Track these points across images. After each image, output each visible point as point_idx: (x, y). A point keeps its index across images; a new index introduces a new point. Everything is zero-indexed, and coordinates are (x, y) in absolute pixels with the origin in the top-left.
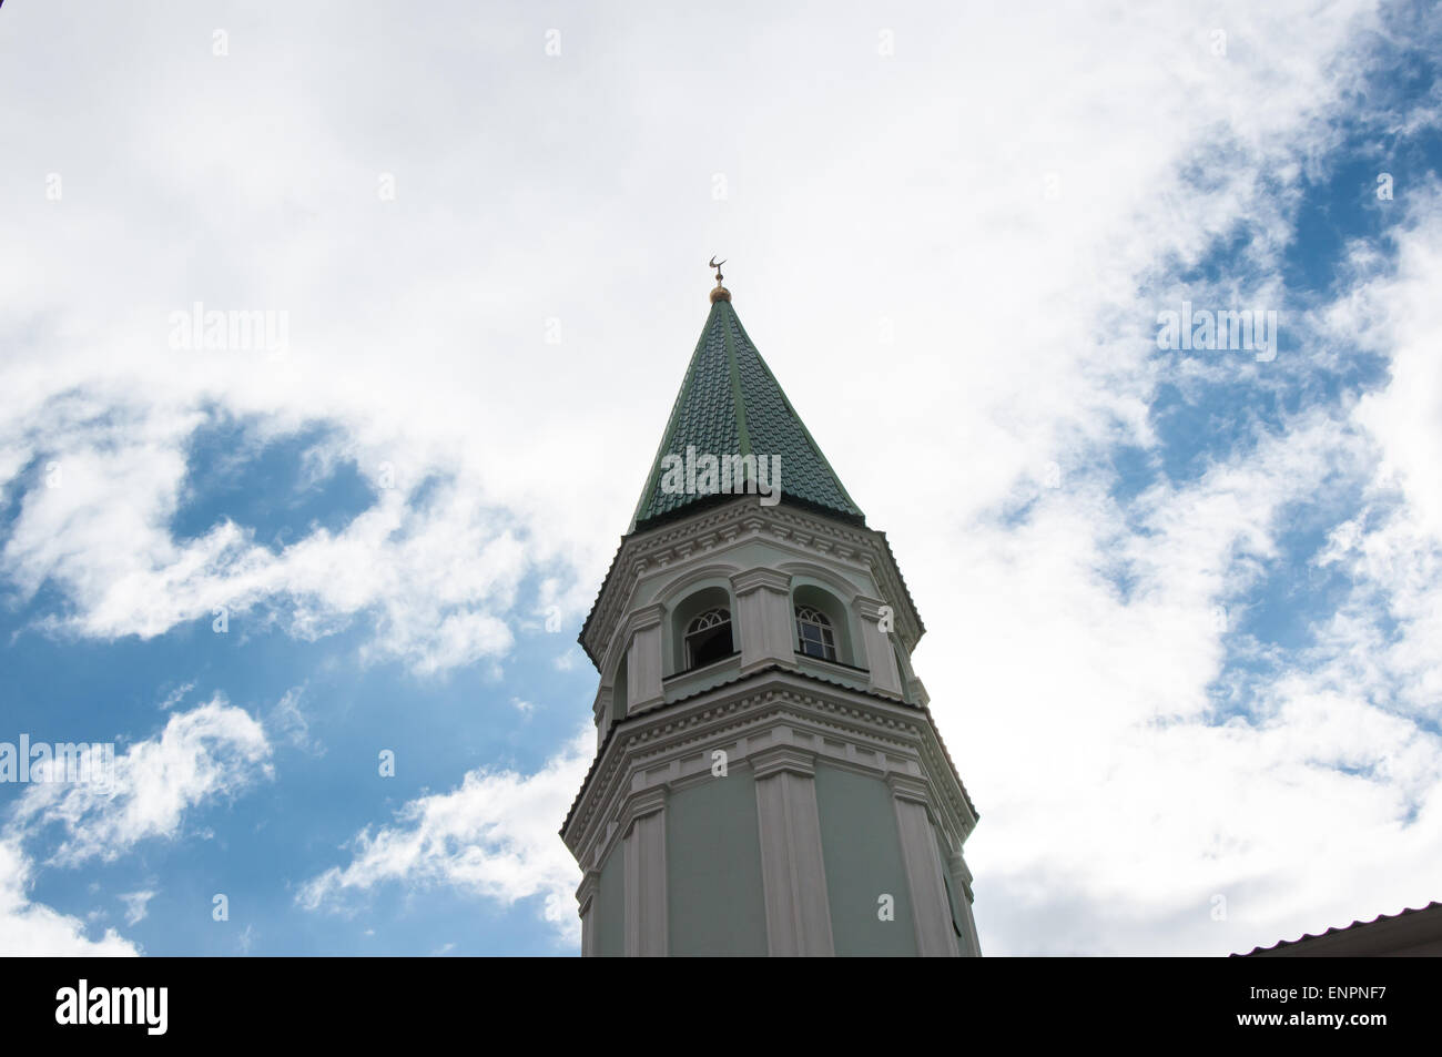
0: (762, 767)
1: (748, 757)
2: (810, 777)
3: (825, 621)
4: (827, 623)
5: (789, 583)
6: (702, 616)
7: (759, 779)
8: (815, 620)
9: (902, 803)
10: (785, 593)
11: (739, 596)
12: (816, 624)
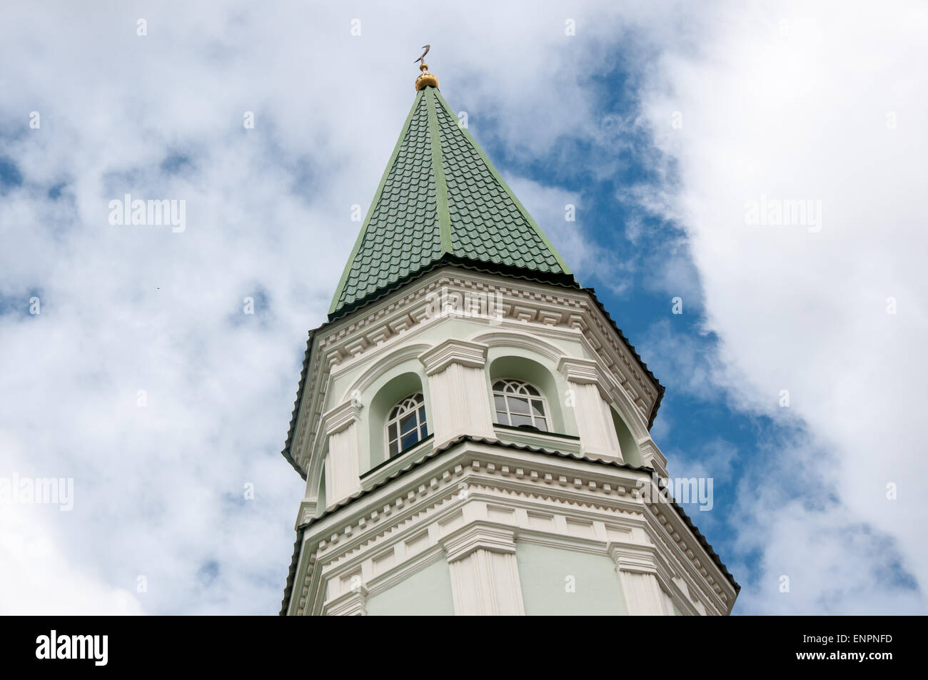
0: (455, 550)
1: (439, 541)
2: (511, 553)
3: (533, 391)
4: (538, 394)
5: (485, 355)
6: (400, 403)
7: (453, 562)
8: (522, 391)
9: (628, 575)
10: (480, 367)
11: (431, 375)
12: (523, 396)
